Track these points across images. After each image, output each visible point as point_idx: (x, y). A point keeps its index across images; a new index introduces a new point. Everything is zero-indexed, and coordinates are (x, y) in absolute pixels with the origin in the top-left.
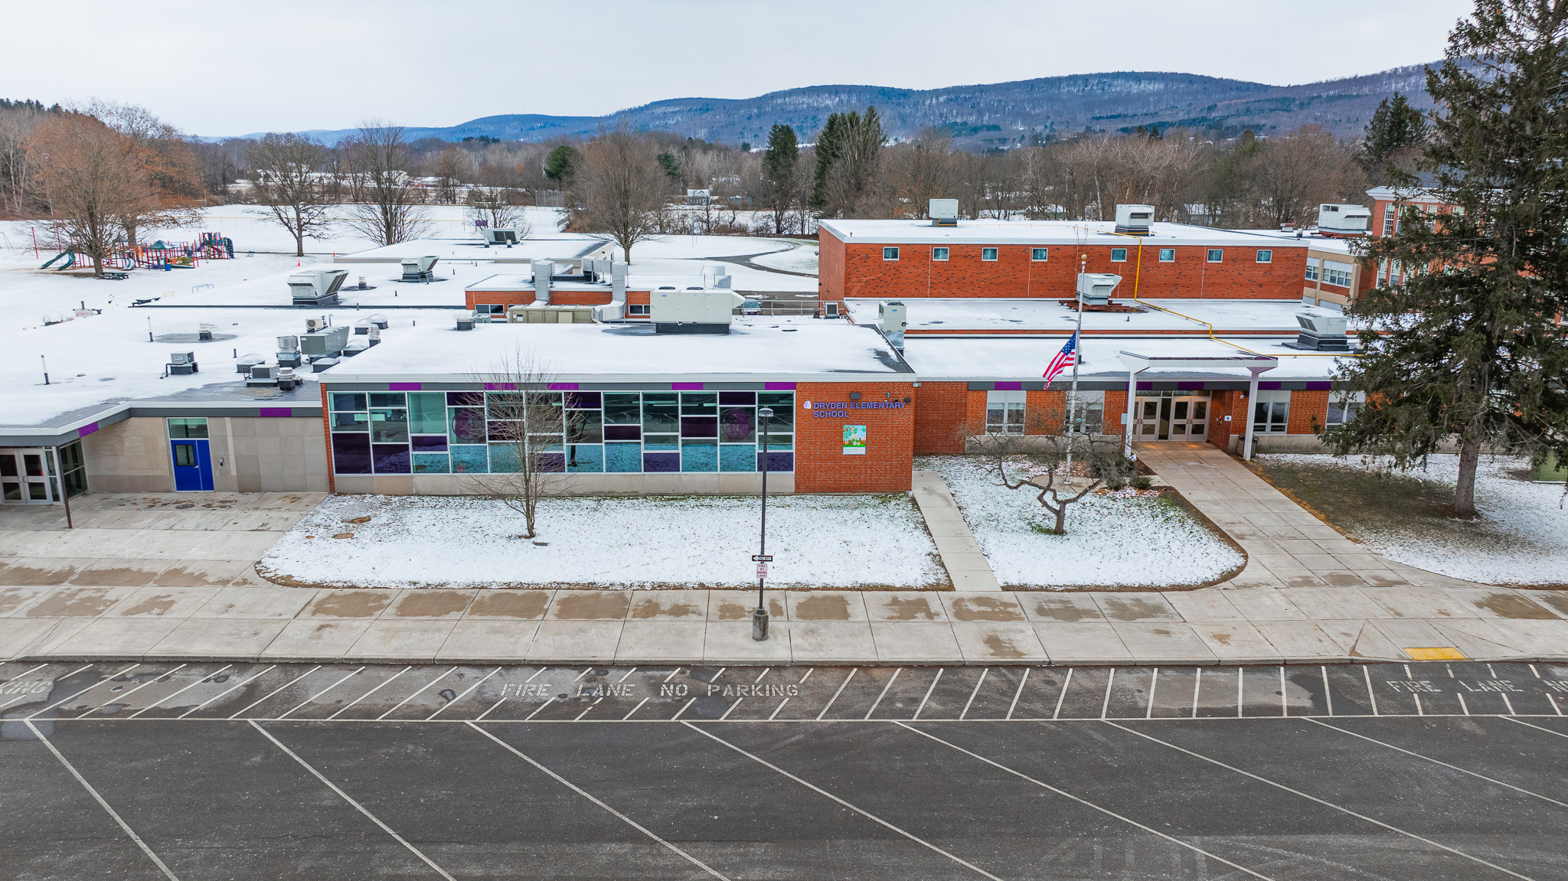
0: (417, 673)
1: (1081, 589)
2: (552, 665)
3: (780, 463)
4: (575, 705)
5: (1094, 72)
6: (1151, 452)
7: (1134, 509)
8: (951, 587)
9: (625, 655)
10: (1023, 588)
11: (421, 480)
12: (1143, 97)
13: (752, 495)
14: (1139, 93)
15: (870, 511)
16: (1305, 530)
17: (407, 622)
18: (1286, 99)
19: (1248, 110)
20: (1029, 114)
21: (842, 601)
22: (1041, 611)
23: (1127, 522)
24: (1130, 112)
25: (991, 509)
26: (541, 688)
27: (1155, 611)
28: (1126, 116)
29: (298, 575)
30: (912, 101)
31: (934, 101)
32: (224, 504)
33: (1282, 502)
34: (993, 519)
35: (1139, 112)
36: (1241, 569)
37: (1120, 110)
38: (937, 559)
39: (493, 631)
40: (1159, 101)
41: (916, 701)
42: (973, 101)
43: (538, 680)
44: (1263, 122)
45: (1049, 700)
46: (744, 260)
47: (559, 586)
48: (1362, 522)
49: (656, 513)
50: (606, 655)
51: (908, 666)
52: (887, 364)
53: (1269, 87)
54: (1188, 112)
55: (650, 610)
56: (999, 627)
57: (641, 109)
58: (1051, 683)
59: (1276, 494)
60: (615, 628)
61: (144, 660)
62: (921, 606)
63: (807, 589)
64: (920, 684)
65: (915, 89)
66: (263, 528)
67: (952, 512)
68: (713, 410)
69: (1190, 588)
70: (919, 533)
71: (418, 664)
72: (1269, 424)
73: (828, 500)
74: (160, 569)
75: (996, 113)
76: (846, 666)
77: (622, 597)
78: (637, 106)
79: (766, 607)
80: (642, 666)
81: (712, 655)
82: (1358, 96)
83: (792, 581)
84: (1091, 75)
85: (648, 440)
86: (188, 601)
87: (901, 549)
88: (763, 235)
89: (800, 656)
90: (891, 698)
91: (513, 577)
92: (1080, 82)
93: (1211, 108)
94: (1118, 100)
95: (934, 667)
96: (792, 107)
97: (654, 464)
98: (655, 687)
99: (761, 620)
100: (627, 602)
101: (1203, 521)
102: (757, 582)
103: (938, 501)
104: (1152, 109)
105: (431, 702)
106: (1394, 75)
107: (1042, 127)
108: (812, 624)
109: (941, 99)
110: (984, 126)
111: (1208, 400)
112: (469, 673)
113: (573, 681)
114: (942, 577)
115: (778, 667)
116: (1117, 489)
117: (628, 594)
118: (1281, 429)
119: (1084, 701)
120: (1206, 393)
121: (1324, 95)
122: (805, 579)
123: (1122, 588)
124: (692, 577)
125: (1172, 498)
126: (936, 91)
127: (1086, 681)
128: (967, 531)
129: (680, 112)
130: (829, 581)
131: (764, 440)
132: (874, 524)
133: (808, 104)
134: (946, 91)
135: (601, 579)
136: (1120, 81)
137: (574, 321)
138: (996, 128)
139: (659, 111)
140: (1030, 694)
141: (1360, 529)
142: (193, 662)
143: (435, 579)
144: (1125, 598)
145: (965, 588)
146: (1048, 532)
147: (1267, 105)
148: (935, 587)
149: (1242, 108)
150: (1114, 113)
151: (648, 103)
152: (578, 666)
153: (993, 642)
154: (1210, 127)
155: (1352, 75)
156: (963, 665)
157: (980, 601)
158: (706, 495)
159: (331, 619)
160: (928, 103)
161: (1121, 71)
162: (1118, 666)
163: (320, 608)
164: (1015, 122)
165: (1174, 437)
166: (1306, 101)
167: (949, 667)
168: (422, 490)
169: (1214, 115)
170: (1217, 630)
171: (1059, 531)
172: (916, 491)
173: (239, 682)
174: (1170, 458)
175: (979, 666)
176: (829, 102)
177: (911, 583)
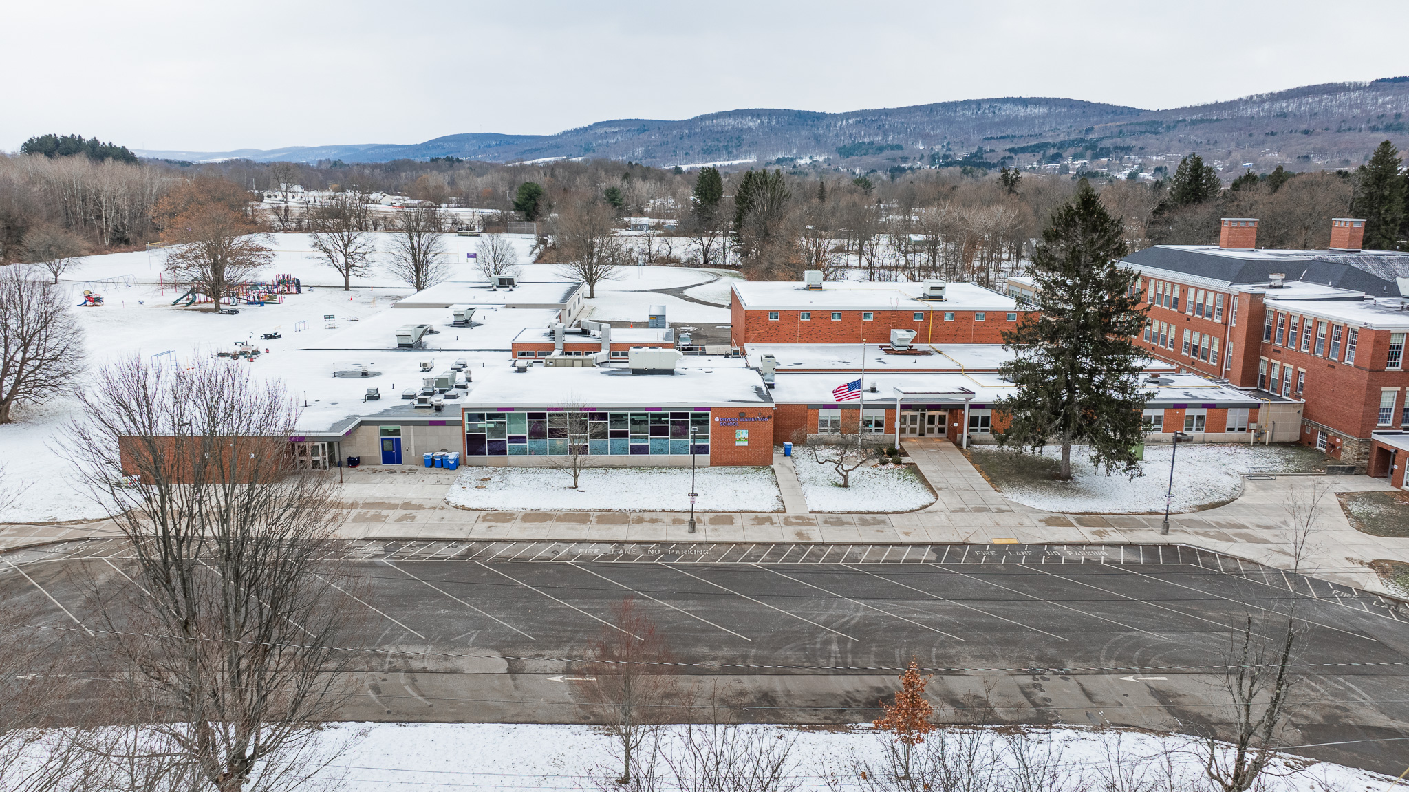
0: (539, 545)
1: (849, 513)
2: (599, 542)
3: (702, 450)
4: (612, 557)
5: (986, 98)
6: (911, 443)
7: (890, 475)
8: (785, 512)
9: (630, 538)
10: (820, 512)
11: (511, 458)
12: (1029, 120)
13: (688, 467)
14: (1025, 117)
15: (749, 475)
16: (975, 486)
17: (527, 525)
18: (1154, 122)
19: (1121, 132)
20: (928, 134)
21: (731, 517)
22: (826, 522)
23: (883, 482)
24: (1018, 133)
25: (814, 475)
26: (596, 551)
27: (883, 522)
28: (1013, 137)
29: (468, 505)
30: (825, 123)
31: (845, 123)
32: (411, 471)
33: (972, 471)
34: (813, 480)
35: (1026, 132)
36: (931, 504)
37: (1009, 132)
38: (781, 499)
39: (569, 529)
40: (1043, 123)
41: (761, 556)
42: (879, 123)
43: (594, 548)
44: (1134, 143)
45: (819, 557)
46: (678, 292)
47: (595, 510)
48: (1007, 482)
49: (637, 476)
50: (623, 538)
51: (758, 543)
52: (760, 397)
53: (1141, 110)
54: (1069, 134)
55: (640, 520)
56: (803, 529)
57: (585, 130)
58: (822, 550)
59: (971, 467)
60: (625, 528)
61: (417, 539)
62: (769, 520)
63: (715, 512)
64: (762, 550)
65: (828, 112)
66: (438, 483)
67: (792, 476)
68: (667, 422)
69: (902, 513)
70: (773, 486)
71: (539, 541)
72: (979, 428)
73: (728, 469)
74: (400, 502)
75: (899, 133)
76: (731, 544)
77: (625, 515)
78: (581, 126)
79: (694, 518)
80: (639, 543)
81: (669, 538)
82: (1217, 120)
83: (707, 508)
84: (984, 101)
85: (632, 437)
86: (421, 515)
87: (762, 494)
88: (692, 266)
89: (710, 539)
90: (749, 555)
91: (572, 507)
92: (974, 106)
93: (1089, 130)
94: (1008, 122)
95: (771, 544)
96: (719, 128)
97: (636, 450)
98: (646, 551)
99: (692, 523)
100: (628, 517)
101: (924, 481)
102: (690, 508)
103: (786, 470)
104: (1037, 131)
105: (551, 555)
106: (1250, 101)
107: (940, 146)
108: (716, 527)
109: (851, 122)
110: (888, 146)
111: (946, 414)
112: (562, 545)
113: (609, 549)
114: (781, 507)
115: (700, 544)
116: (883, 464)
117: (628, 514)
118: (987, 431)
119: (834, 557)
120: (946, 410)
121: (1188, 119)
122: (714, 507)
123: (869, 513)
124: (659, 507)
125: (914, 469)
126: (846, 114)
127: (837, 550)
128: (798, 486)
129: (620, 132)
130: (726, 509)
131: (694, 438)
132: (751, 482)
133: (733, 126)
134: (855, 114)
135: (615, 507)
136: (1009, 106)
137: (583, 366)
138: (899, 147)
139: (601, 131)
140: (811, 554)
141: (1005, 486)
142: (439, 540)
143: (535, 507)
144: (868, 517)
145: (791, 512)
146: (840, 486)
147: (1137, 128)
148: (777, 512)
149: (1116, 130)
150: (1003, 135)
151: (591, 123)
152: (611, 542)
153: (799, 534)
154: (1087, 148)
155: (1213, 101)
156: (784, 543)
157: (797, 518)
158: (663, 467)
159: (492, 523)
160: (839, 124)
161: (1010, 96)
162: (854, 544)
163: (485, 519)
164: (916, 142)
165: (927, 435)
166: (1172, 124)
167: (777, 544)
168: (512, 464)
169: (1091, 136)
170: (906, 531)
171: (845, 486)
172: (775, 465)
173: (463, 548)
174: (921, 447)
175: (791, 544)
176: (751, 124)
177: (766, 510)
